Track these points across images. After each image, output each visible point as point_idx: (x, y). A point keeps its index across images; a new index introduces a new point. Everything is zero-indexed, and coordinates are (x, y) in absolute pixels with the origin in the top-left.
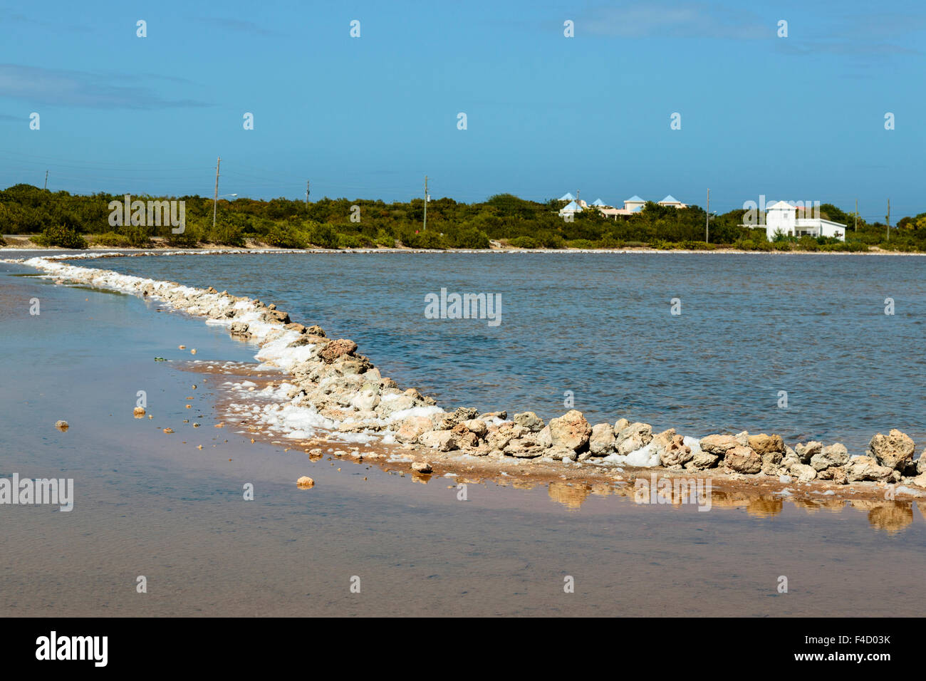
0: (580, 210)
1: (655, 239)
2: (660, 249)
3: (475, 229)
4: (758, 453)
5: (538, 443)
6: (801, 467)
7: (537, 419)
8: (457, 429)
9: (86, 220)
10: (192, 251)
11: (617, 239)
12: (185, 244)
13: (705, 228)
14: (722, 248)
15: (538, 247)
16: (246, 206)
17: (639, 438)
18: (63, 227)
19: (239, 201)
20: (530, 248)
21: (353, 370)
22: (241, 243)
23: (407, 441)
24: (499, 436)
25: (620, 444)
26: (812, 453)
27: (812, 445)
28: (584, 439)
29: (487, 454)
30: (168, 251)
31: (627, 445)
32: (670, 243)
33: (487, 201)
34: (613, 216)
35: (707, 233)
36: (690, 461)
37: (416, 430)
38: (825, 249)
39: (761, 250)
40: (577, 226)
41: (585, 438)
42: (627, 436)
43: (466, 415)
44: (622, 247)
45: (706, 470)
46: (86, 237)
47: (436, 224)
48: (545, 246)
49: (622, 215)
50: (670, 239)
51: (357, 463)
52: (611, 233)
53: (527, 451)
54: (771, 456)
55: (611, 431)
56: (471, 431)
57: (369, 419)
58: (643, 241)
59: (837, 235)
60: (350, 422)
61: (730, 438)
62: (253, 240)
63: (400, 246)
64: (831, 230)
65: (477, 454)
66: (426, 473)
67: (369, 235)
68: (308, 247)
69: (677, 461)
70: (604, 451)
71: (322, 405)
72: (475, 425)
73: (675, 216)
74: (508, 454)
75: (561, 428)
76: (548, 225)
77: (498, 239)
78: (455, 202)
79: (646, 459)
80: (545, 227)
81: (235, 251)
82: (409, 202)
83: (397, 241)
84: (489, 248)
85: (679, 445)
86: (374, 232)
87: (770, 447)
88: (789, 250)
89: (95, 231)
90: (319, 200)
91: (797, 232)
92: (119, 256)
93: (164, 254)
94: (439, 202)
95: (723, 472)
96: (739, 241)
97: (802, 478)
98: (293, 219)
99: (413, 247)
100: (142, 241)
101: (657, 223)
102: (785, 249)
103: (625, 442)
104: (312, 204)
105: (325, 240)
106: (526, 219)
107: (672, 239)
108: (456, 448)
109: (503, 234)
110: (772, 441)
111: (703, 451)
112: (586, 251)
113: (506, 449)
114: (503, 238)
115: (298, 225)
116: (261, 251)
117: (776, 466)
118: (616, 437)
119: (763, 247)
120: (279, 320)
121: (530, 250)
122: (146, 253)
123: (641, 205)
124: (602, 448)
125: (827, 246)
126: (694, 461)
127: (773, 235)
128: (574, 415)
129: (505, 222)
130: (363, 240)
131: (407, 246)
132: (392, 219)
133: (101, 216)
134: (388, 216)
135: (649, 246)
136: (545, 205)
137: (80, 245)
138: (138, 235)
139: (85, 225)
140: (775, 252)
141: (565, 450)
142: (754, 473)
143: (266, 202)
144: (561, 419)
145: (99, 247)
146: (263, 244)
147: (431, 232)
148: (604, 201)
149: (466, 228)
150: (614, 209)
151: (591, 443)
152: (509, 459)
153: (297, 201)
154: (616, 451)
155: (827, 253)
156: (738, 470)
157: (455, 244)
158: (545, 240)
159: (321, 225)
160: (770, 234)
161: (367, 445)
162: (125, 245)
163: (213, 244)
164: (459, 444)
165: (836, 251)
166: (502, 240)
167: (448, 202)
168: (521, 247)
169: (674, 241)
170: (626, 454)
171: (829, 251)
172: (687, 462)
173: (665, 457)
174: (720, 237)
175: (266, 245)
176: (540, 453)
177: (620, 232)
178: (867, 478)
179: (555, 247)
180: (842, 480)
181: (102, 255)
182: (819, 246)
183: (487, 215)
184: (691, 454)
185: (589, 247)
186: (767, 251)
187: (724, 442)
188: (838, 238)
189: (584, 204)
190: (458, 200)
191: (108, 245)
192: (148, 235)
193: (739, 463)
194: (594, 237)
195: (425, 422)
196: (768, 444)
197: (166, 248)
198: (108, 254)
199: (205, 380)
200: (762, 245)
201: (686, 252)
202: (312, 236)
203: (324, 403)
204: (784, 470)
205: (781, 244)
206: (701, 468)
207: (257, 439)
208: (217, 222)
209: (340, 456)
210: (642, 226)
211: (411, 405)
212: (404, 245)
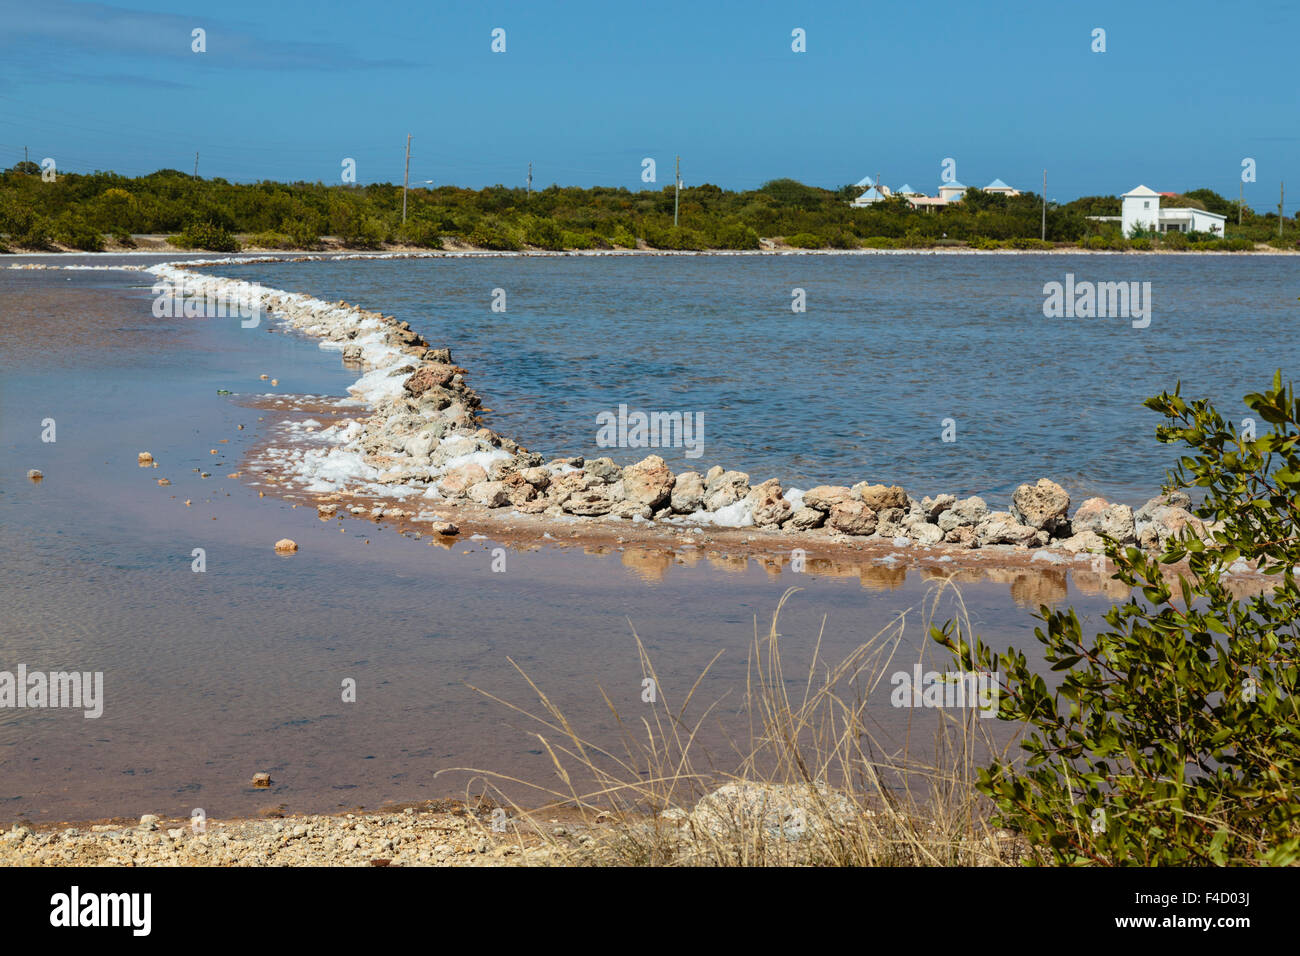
0: (880, 199)
1: (976, 236)
2: (981, 249)
3: (741, 224)
4: (872, 509)
5: (606, 497)
6: (925, 527)
7: (614, 466)
8: (512, 479)
9: (239, 216)
10: (369, 255)
11: (925, 236)
12: (365, 245)
13: (1041, 221)
14: (1063, 247)
15: (823, 247)
16: (449, 196)
17: (733, 490)
18: (208, 225)
19: (440, 189)
20: (813, 248)
21: (432, 405)
22: (438, 243)
23: (453, 495)
24: (560, 488)
25: (708, 498)
26: (940, 509)
27: (943, 498)
28: (663, 492)
29: (543, 511)
30: (340, 255)
31: (717, 499)
32: (995, 242)
33: (761, 188)
34: (924, 207)
35: (1044, 228)
36: (788, 519)
37: (464, 480)
38: (1198, 248)
39: (1114, 249)
40: (875, 220)
41: (665, 490)
42: (718, 488)
43: (526, 462)
44: (932, 246)
45: (809, 530)
46: (238, 237)
47: (693, 218)
48: (832, 246)
49: (934, 206)
50: (995, 235)
51: (373, 523)
52: (918, 229)
53: (590, 507)
54: (889, 512)
55: (700, 481)
56: (527, 482)
57: (419, 466)
58: (959, 238)
59: (1214, 229)
60: (397, 471)
61: (839, 490)
62: (453, 239)
63: (644, 247)
64: (1204, 222)
65: (529, 510)
66: (450, 534)
67: (604, 234)
68: (523, 248)
69: (772, 519)
70: (689, 507)
71: (374, 449)
72: (533, 474)
73: (1003, 206)
74: (567, 511)
75: (635, 478)
76: (837, 219)
77: (771, 237)
78: (720, 190)
79: (738, 517)
80: (832, 221)
81: (425, 255)
82: (661, 190)
83: (639, 241)
84: (759, 248)
85: (775, 500)
86: (609, 230)
87: (888, 501)
88: (1150, 249)
89: (252, 229)
90: (545, 188)
91: (1162, 226)
92: (274, 261)
93: (333, 258)
94: (700, 189)
95: (827, 534)
96: (1085, 238)
97: (923, 541)
98: (508, 213)
99: (660, 248)
100: (310, 242)
101: (978, 216)
102: (1147, 248)
103: (715, 496)
104: (535, 193)
105: (546, 239)
106: (809, 210)
107: (998, 235)
108: (507, 504)
109: (778, 231)
110: (891, 494)
111: (807, 506)
112: (883, 252)
113: (565, 505)
114: (778, 235)
115: (513, 221)
116: (460, 254)
117: (894, 525)
118: (705, 489)
119: (1117, 245)
120: (406, 342)
121: (810, 252)
122: (310, 257)
123: (960, 192)
124: (686, 503)
125: (1201, 243)
126: (793, 520)
127: (1130, 230)
128: (653, 461)
129: (781, 215)
130: (595, 238)
131: (651, 247)
132: (636, 212)
133: (258, 211)
134: (630, 207)
135: (968, 245)
136: (836, 193)
137: (230, 248)
138: (305, 233)
139: (238, 222)
140: (1132, 252)
141: (637, 505)
142: (866, 535)
143: (475, 192)
144: (637, 466)
145: (256, 250)
146: (466, 245)
147: (684, 229)
148: (912, 187)
149: (731, 222)
150: (926, 198)
151: (673, 497)
152: (567, 517)
153: (517, 190)
154: (705, 507)
155: (1200, 253)
156: (844, 530)
157: (716, 244)
158: (832, 238)
159: (541, 220)
160: (1127, 229)
161: (401, 500)
162: (288, 247)
163: (401, 246)
164: (511, 499)
165: (1212, 250)
166: (776, 238)
167: (710, 190)
168: (800, 247)
169: (1000, 238)
170: (715, 510)
171: (1202, 250)
172: (785, 520)
173: (758, 514)
174: (1060, 232)
175: (470, 247)
176: (607, 510)
177: (929, 227)
178: (1003, 541)
179: (845, 248)
180: (969, 543)
181: (250, 260)
182: (1190, 244)
183: (758, 205)
184: (790, 511)
185: (890, 246)
186: (1122, 250)
187: (832, 495)
188: (1215, 233)
189: (887, 191)
190: (724, 187)
191: (266, 248)
192: (318, 235)
193: (846, 522)
194: (896, 234)
195: (477, 471)
196: (886, 497)
197: (341, 251)
198: (259, 259)
199: (261, 419)
200: (1115, 242)
201: (1014, 252)
202: (529, 234)
203: (377, 447)
204: (904, 530)
205: (1140, 241)
206: (802, 528)
207: (269, 493)
208: (407, 217)
209: (357, 513)
210: (960, 218)
211: (473, 449)
212: (648, 245)
